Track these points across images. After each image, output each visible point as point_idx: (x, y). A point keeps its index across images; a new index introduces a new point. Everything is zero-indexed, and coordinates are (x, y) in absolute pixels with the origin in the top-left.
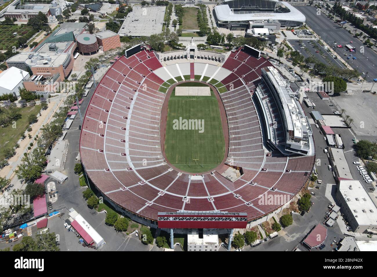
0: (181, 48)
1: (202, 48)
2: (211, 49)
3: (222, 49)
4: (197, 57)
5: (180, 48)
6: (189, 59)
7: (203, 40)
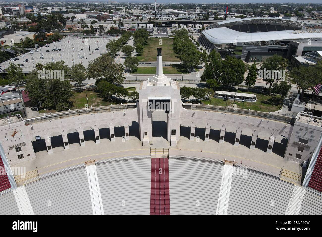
0: (126, 98)
1: (192, 98)
2: (220, 102)
3: (255, 101)
4: (178, 132)
5: (122, 97)
6: (147, 139)
7: (191, 80)
